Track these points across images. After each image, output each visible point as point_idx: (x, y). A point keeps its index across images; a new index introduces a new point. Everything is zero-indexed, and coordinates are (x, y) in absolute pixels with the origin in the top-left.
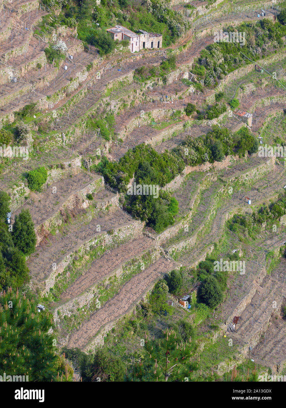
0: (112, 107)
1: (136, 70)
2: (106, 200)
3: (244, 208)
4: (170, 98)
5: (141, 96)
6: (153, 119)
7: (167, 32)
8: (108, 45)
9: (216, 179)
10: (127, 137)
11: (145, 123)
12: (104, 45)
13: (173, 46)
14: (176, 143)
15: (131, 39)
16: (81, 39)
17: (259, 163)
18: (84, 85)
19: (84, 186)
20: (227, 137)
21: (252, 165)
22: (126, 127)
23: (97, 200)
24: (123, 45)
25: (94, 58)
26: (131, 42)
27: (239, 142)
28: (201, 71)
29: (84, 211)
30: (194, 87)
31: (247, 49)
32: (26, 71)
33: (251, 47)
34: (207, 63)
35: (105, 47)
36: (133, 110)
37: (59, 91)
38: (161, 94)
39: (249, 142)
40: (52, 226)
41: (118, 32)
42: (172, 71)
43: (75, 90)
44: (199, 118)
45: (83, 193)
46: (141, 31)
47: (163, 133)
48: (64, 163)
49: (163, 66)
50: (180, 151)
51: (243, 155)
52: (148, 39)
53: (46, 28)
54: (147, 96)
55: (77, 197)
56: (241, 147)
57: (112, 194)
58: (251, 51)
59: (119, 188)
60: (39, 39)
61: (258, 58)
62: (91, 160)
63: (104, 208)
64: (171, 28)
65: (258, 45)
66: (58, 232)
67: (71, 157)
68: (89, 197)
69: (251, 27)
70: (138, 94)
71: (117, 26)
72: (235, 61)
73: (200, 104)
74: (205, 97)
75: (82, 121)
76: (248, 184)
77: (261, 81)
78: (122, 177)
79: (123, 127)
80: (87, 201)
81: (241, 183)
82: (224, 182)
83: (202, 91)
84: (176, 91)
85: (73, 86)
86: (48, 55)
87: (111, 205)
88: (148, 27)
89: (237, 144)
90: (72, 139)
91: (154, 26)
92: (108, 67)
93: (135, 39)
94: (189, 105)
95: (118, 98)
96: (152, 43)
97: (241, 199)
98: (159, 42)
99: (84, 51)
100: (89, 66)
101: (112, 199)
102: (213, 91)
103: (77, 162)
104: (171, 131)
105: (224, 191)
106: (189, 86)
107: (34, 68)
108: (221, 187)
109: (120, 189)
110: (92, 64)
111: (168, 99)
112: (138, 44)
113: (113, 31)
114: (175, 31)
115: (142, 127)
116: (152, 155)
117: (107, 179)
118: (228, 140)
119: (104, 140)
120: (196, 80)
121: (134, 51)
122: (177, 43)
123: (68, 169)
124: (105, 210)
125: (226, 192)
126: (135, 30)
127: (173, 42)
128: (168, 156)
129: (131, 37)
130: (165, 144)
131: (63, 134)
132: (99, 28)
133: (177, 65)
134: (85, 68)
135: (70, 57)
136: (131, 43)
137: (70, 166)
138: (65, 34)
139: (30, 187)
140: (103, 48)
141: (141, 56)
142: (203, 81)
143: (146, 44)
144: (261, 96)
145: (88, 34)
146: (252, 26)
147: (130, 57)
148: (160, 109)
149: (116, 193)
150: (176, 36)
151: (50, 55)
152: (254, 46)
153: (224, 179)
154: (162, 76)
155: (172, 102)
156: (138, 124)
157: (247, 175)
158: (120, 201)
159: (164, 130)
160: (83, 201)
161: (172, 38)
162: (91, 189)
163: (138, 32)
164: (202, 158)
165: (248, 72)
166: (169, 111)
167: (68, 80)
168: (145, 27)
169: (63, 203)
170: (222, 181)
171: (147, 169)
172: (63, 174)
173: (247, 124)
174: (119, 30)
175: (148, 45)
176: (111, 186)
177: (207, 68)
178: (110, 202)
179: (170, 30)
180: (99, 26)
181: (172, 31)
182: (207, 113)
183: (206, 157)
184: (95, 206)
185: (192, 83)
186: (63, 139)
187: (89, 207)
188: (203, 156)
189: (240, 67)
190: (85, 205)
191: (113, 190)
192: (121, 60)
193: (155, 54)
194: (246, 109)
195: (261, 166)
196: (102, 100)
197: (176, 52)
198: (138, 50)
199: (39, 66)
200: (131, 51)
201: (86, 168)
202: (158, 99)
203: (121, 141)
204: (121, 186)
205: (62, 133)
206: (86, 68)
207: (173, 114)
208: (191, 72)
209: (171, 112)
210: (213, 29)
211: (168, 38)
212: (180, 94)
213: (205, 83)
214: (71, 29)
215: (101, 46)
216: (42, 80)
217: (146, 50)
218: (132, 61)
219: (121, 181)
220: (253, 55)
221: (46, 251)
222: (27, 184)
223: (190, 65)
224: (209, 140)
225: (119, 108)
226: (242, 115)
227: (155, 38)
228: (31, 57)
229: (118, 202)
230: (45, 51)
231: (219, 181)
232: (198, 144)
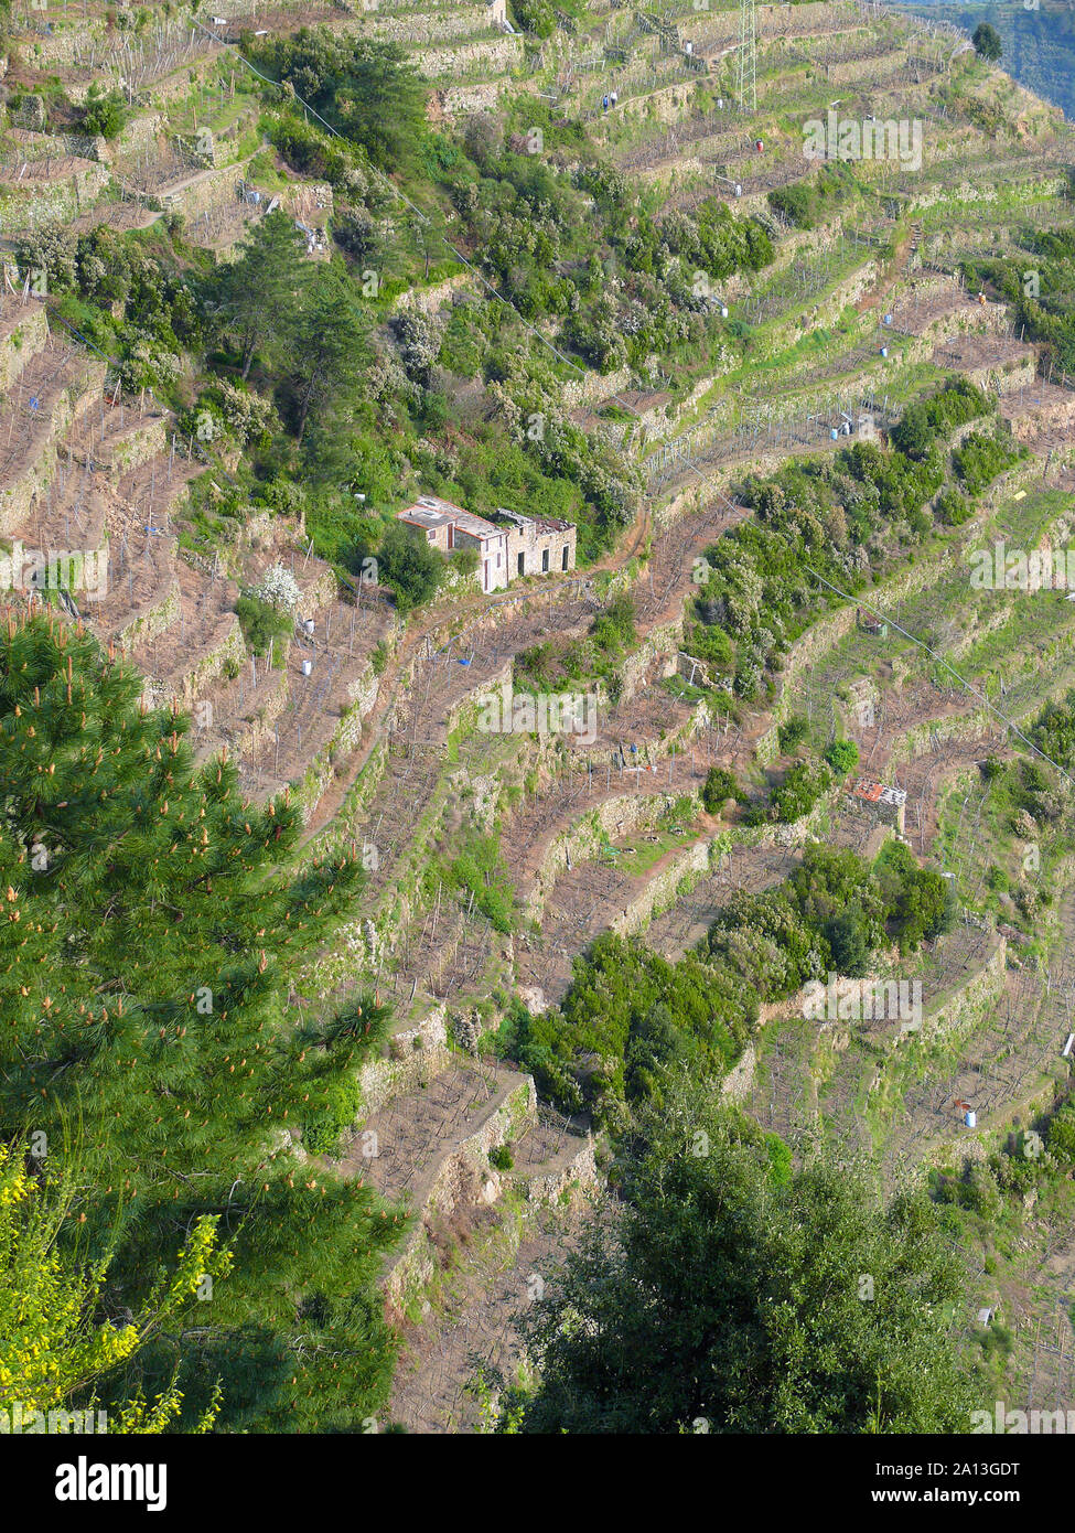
0: (479, 805)
1: (521, 658)
2: (556, 1163)
3: (958, 1144)
4: (643, 753)
5: (551, 752)
6: (605, 834)
7: (583, 511)
8: (424, 574)
9: (846, 1041)
10: (547, 913)
11: (585, 853)
12: (407, 574)
13: (609, 562)
14: (698, 920)
15: (483, 544)
16: (322, 557)
17: (965, 972)
18: (377, 729)
19: (477, 1122)
20: (863, 886)
21: (949, 980)
22: (537, 875)
23: (527, 1170)
24: (459, 569)
25: (383, 622)
26: (484, 555)
27: (902, 901)
28: (718, 646)
29: (490, 1218)
30: (709, 704)
31: (823, 556)
32: (195, 691)
33: (836, 545)
34: (730, 615)
35: (411, 579)
36: (540, 809)
37: (320, 759)
38: (616, 742)
39: (931, 897)
40: (409, 1290)
41: (437, 523)
42: (630, 654)
43: (358, 748)
44: (750, 821)
45: (480, 1145)
46: (502, 511)
47: (653, 884)
48: (399, 1036)
49: (597, 635)
50: (732, 951)
51: (913, 947)
52: (533, 540)
53: (212, 522)
54: (570, 752)
55: (462, 1165)
56: (912, 915)
57: (571, 1139)
58: (838, 560)
59: (593, 1117)
60: (197, 565)
61: (861, 585)
62: (479, 1016)
63: (554, 1197)
64: (593, 496)
65: (854, 537)
66: (427, 1307)
67: (411, 1011)
68: (500, 1160)
69: (819, 474)
70: (543, 747)
71: (422, 500)
72: (797, 598)
73: (741, 766)
74: (752, 742)
75: (414, 868)
76: (947, 1048)
77: (890, 665)
78: (602, 1074)
79: (529, 874)
80: (495, 1176)
81: (925, 1051)
82: (875, 1051)
83: (737, 720)
84: (661, 727)
85: (350, 733)
86: (250, 623)
87: (575, 1185)
88: (520, 494)
89: (894, 908)
90: (394, 938)
91: (539, 491)
92: (427, 650)
93: (494, 545)
94: (713, 774)
95: (490, 769)
96: (545, 553)
97: (938, 1112)
98: (566, 550)
99: (340, 598)
100: (376, 654)
101: (577, 1160)
102: (769, 716)
103: (435, 1029)
104: (676, 874)
105: (882, 1086)
106: (693, 704)
107: (215, 679)
108: (872, 1074)
109: (599, 1120)
110: (383, 648)
111: (639, 756)
112: (503, 560)
113: (419, 520)
114: (611, 508)
115: (577, 865)
116: (653, 974)
117: (545, 1086)
118: (867, 896)
119: (494, 934)
120: (705, 679)
121: (491, 588)
122: (617, 550)
123: (410, 1058)
124: (559, 1204)
125: (887, 1089)
126: (482, 509)
127: (609, 546)
128: (704, 974)
129: (482, 537)
130: (662, 925)
131: (369, 922)
132: (371, 512)
133: (641, 629)
134: (369, 666)
135: (305, 626)
136: (484, 559)
137: (417, 1044)
138: (268, 542)
139: (306, 1141)
140: (405, 584)
141: (518, 603)
142: (731, 683)
143: (526, 558)
144: (903, 722)
145: (342, 536)
146: (824, 471)
147: (485, 610)
148: (624, 798)
149: (585, 1136)
150: (614, 522)
151: (255, 624)
152: (844, 541)
153: (869, 1038)
154: (603, 674)
155: (655, 769)
156: (564, 858)
157: (941, 1020)
158: (599, 1162)
159: (654, 874)
160: (484, 1177)
161: (603, 534)
162: (499, 1128)
163: (495, 519)
164: (801, 971)
165: (840, 635)
166: (652, 802)
167: (330, 713)
168: (509, 497)
169: (426, 1195)
170: (866, 1046)
171: (663, 1031)
172: (397, 1080)
173: (896, 828)
174: (437, 516)
175: (533, 565)
176: (565, 1111)
177: (731, 635)
178: (573, 1173)
179: (590, 505)
180: (368, 503)
181: (598, 507)
182: (775, 800)
183: (814, 966)
184: (523, 1193)
185: (701, 692)
186: (368, 944)
187: (502, 1199)
188: (806, 964)
189: (815, 620)
190: (490, 1193)
191: (572, 1126)
192: (460, 624)
193: (561, 595)
194: (874, 771)
195: (975, 982)
196: (450, 780)
197: (623, 582)
198: (503, 585)
199: (230, 670)
200: (483, 587)
201: (463, 1046)
202: (606, 758)
203: (534, 928)
204: (606, 1109)
205: (364, 922)
206: (371, 664)
207: (668, 812)
208: (686, 650)
209: (660, 804)
210: (701, 488)
211: (589, 532)
212: (672, 735)
213: (738, 688)
214: (286, 522)
215: (399, 580)
216: (256, 723)
217: (528, 581)
218: (493, 624)
219: (600, 1088)
220: (844, 575)
221: (410, 1393)
222: (299, 1134)
223: (678, 625)
224: (810, 902)
225: (498, 806)
226: (874, 796)
227: (555, 535)
228: (199, 639)
229: (595, 1168)
230: (236, 612)
231: (857, 1049)
232: (783, 920)
